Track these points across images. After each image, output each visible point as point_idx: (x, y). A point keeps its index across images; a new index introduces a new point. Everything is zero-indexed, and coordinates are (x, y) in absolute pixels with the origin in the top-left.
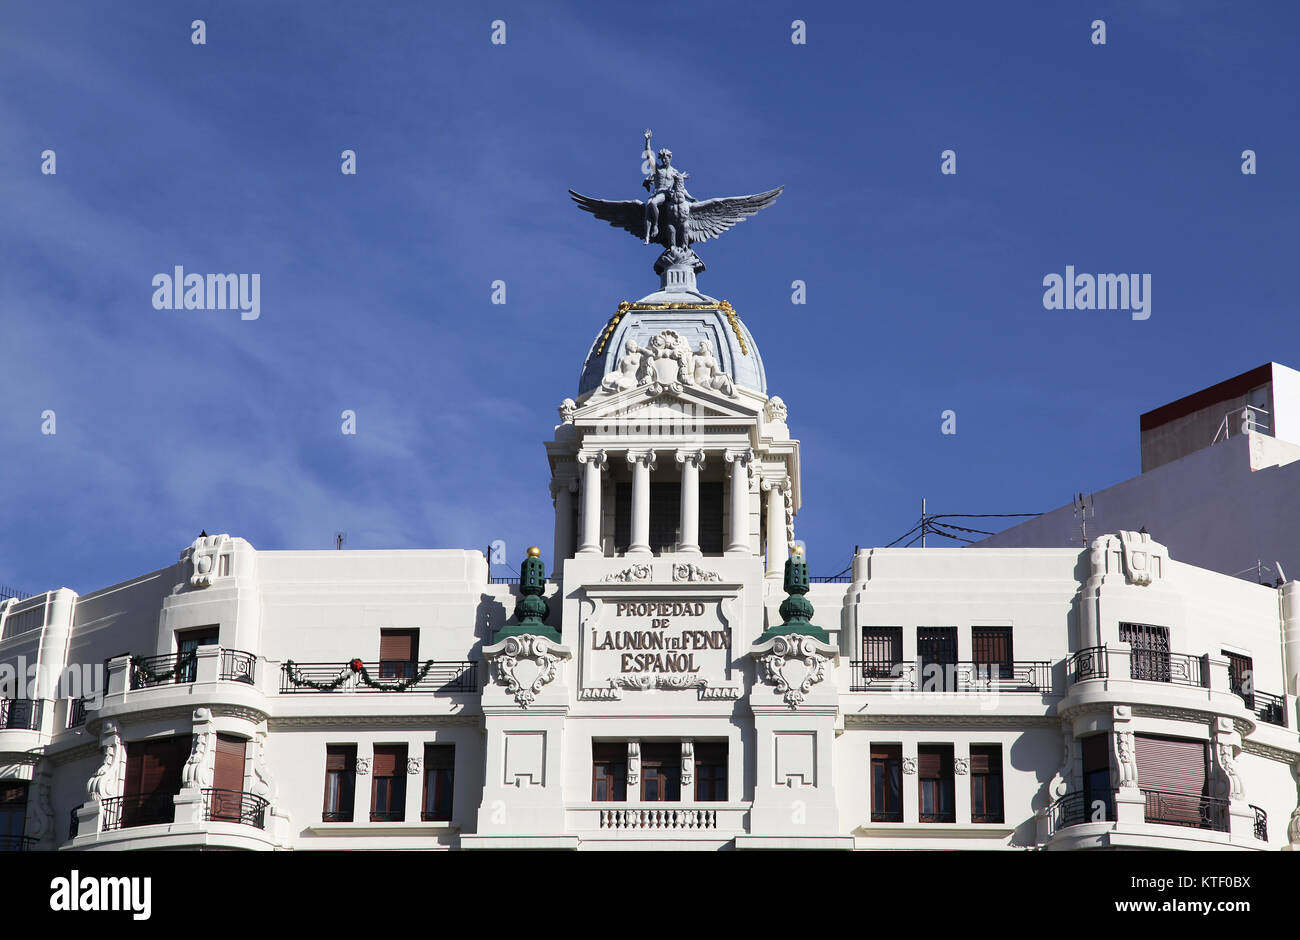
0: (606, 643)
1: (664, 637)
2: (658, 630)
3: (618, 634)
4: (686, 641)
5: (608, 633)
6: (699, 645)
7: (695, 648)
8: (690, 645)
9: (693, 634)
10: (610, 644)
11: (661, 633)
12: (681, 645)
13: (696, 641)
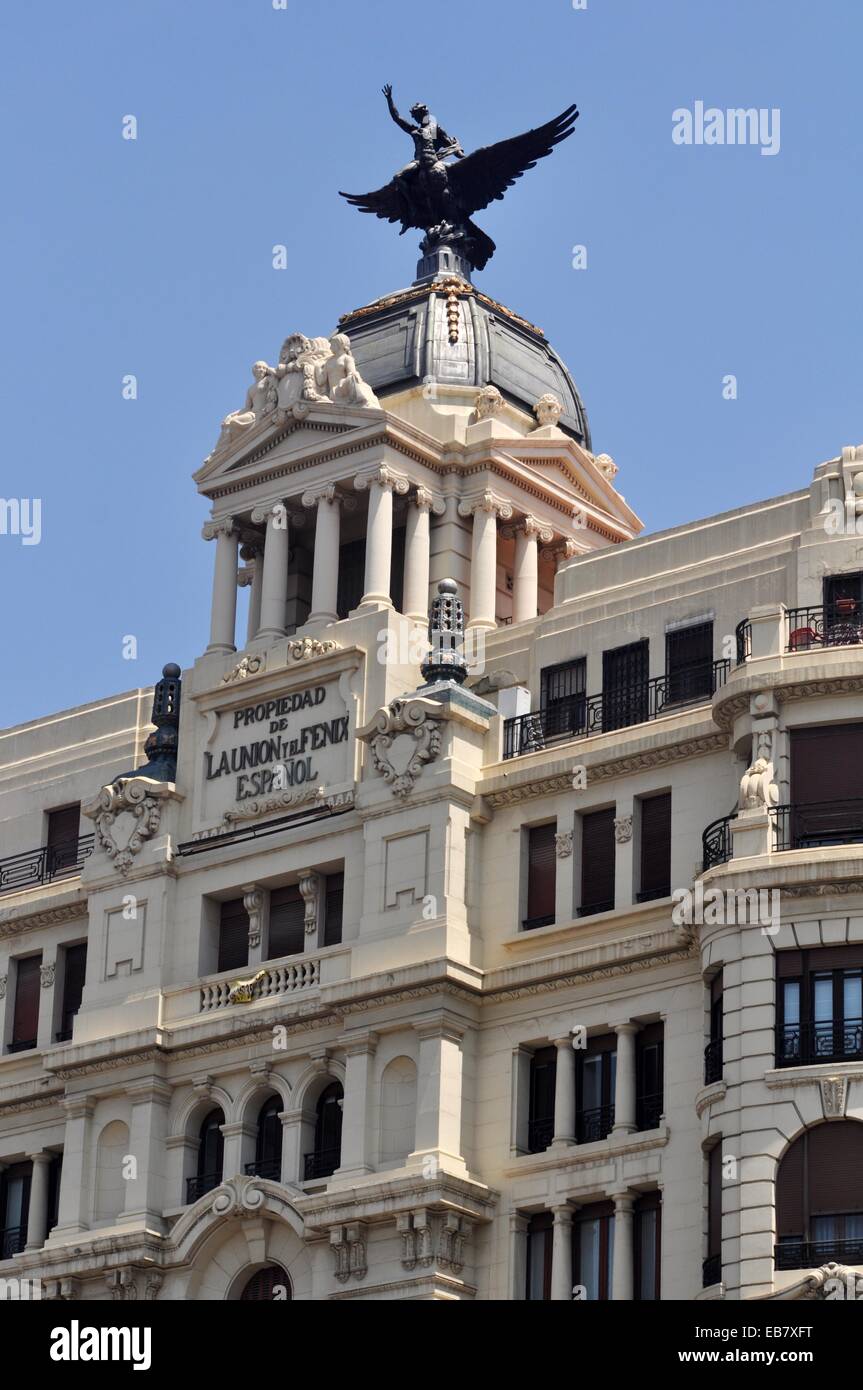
0: (221, 768)
1: (282, 742)
2: (275, 736)
3: (234, 751)
4: (304, 740)
5: (224, 754)
6: (318, 742)
7: (314, 748)
8: (308, 746)
9: (313, 729)
10: (226, 767)
11: (279, 737)
12: (299, 748)
13: (316, 737)
